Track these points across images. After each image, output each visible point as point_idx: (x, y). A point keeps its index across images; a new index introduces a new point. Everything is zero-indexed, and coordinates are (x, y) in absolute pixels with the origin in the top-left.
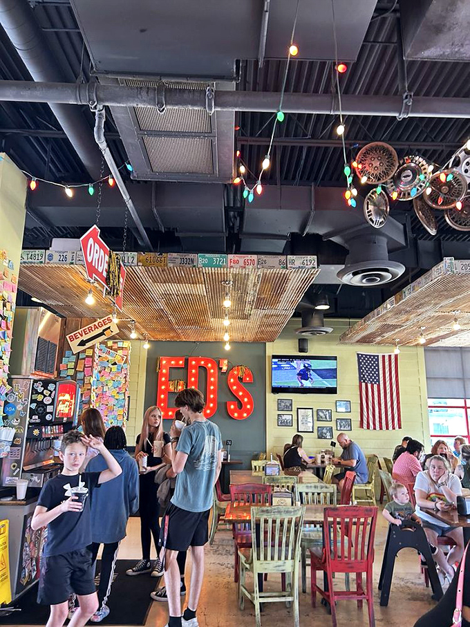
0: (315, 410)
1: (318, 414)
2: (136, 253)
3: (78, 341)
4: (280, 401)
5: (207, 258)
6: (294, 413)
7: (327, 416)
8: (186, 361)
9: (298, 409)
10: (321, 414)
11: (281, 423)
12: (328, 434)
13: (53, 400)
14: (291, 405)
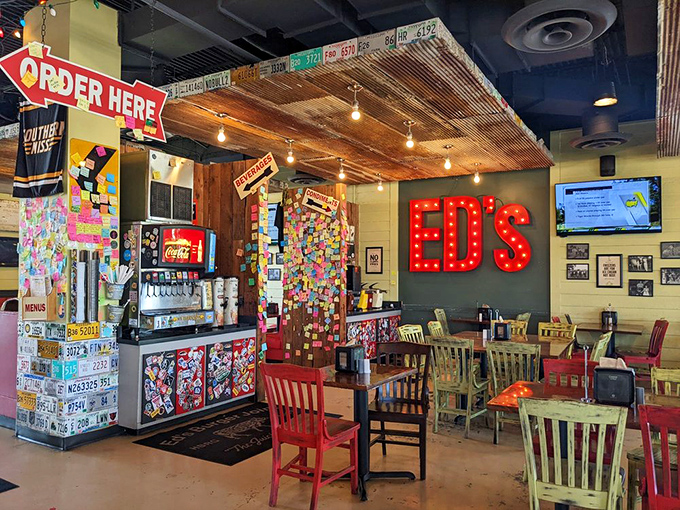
0: (625, 256)
1: (630, 262)
2: (228, 71)
3: (244, 186)
4: (570, 248)
5: (300, 57)
6: (592, 261)
7: (646, 264)
8: (441, 203)
9: (598, 256)
10: (635, 262)
11: (572, 275)
12: (646, 290)
13: (158, 244)
14: (587, 251)
